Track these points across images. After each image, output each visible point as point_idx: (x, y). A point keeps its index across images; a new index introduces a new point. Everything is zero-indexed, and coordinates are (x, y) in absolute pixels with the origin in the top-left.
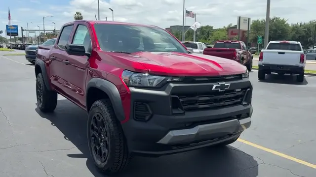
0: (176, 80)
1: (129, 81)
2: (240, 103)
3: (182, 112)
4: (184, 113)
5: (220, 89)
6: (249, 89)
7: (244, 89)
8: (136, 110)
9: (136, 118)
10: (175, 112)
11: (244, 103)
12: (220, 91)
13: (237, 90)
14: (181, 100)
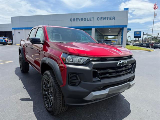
0: (95, 59)
1: (66, 60)
2: (130, 72)
3: (99, 79)
4: (100, 80)
5: (121, 65)
6: (134, 64)
7: (132, 64)
8: (70, 79)
9: (70, 84)
10: (95, 79)
11: (132, 72)
12: (121, 66)
13: (129, 65)
14: (98, 72)
